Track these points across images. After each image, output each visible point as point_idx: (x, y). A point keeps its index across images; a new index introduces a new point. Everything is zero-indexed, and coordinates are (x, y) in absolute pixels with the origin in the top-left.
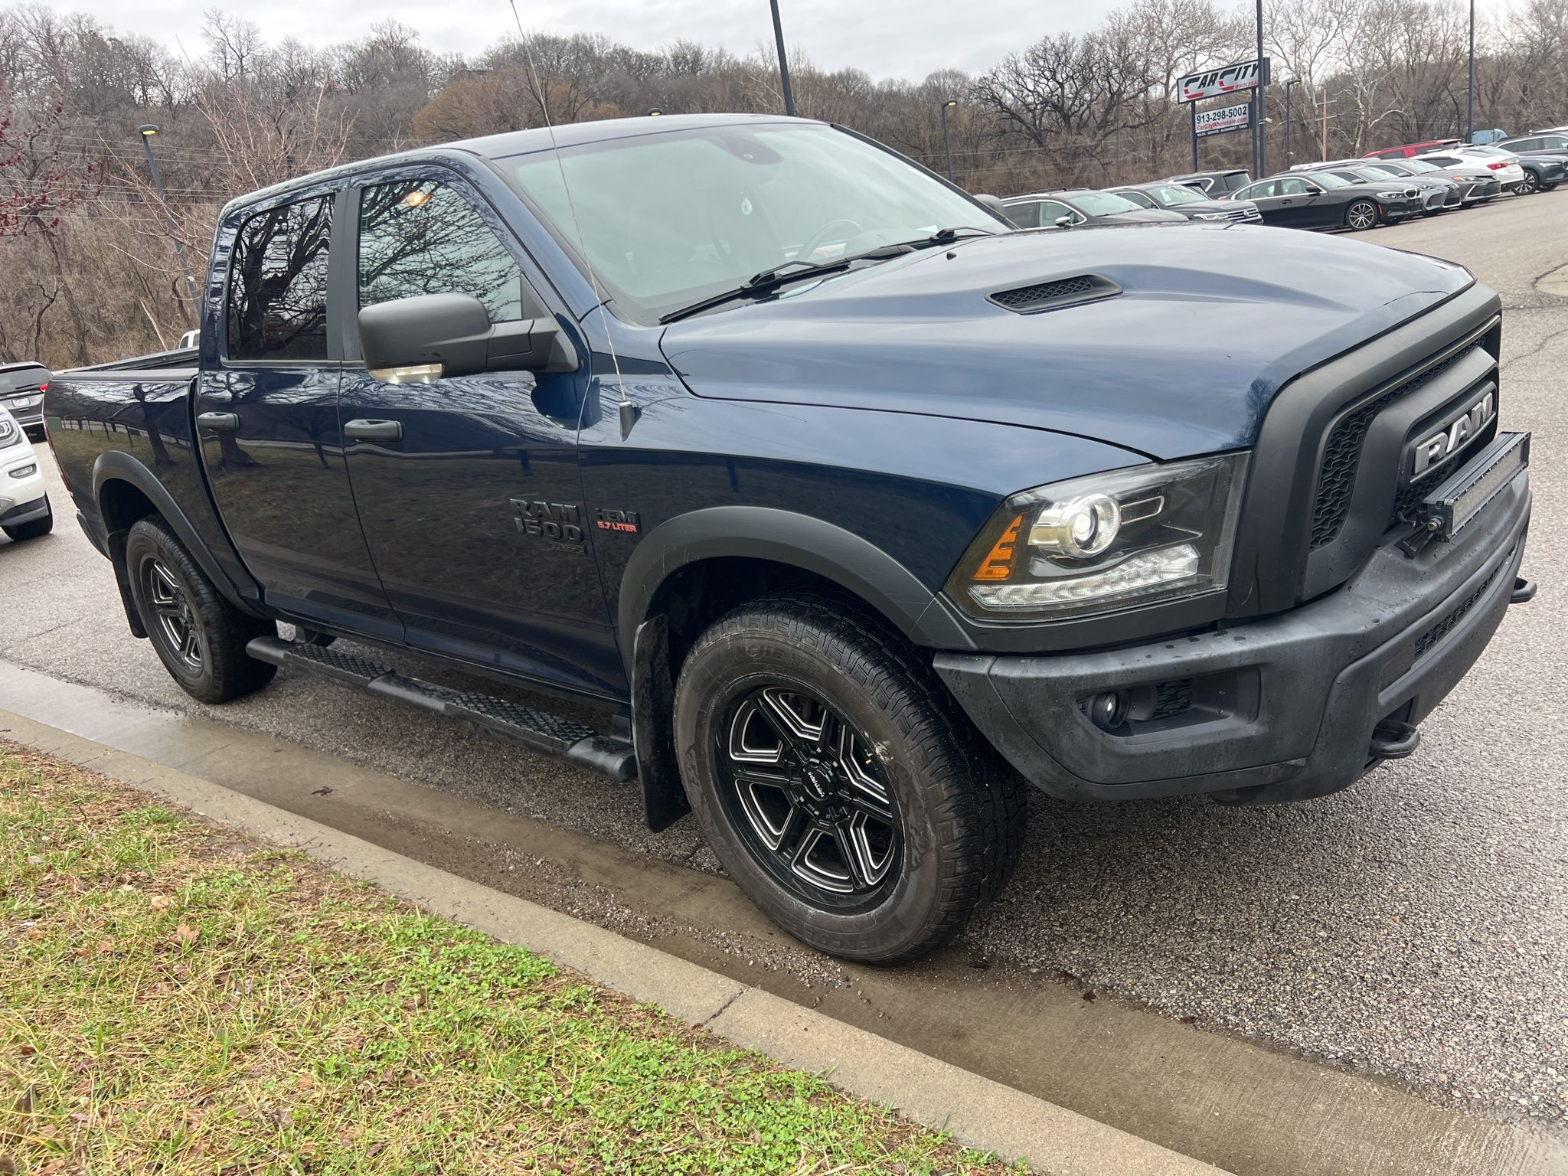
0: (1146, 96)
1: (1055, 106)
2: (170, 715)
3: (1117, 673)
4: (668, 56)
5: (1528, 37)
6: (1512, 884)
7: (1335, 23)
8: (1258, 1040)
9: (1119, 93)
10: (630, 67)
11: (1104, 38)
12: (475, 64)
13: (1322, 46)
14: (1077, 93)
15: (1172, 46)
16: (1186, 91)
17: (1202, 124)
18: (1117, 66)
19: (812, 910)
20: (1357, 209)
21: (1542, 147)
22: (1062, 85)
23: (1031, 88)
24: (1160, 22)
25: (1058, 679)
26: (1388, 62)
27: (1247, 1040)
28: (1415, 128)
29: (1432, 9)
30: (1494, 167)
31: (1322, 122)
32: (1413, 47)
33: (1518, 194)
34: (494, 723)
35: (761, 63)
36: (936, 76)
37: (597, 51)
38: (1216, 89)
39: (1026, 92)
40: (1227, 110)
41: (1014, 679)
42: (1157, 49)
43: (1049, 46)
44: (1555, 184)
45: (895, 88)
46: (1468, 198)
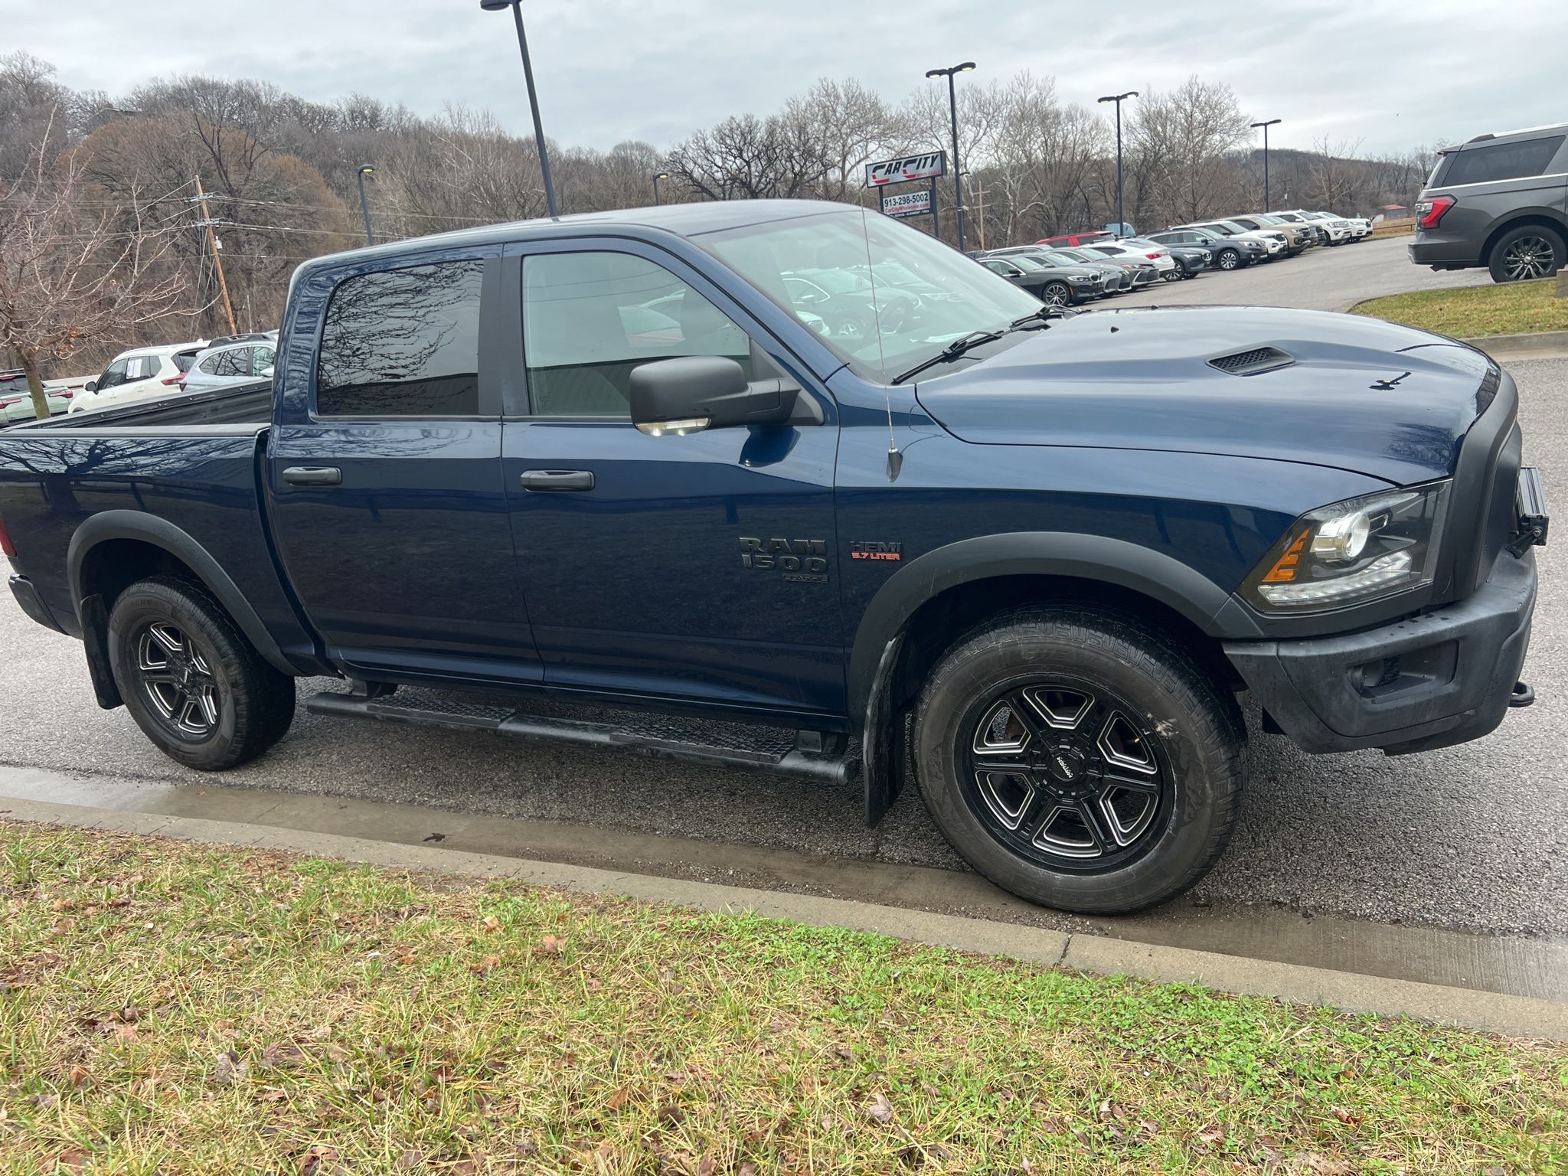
0: (825, 178)
1: (743, 184)
2: (165, 786)
3: (1376, 648)
4: (344, 108)
5: (1141, 144)
6: (1558, 804)
7: (984, 123)
8: (1456, 928)
9: (801, 174)
10: (302, 118)
11: (784, 123)
12: (122, 104)
13: (975, 142)
14: (763, 171)
15: (846, 134)
16: (874, 177)
17: (889, 207)
18: (798, 149)
19: (1059, 876)
20: (1052, 290)
21: (1181, 241)
22: (748, 163)
23: (720, 164)
24: (834, 111)
25: (1335, 655)
26: (1029, 160)
27: (1447, 929)
28: (1054, 219)
29: (1063, 115)
30: (1152, 257)
31: (978, 210)
32: (1049, 147)
33: (1168, 281)
34: (681, 747)
35: (448, 124)
36: (623, 147)
37: (264, 100)
38: (900, 177)
39: (715, 168)
40: (911, 196)
41: (1301, 658)
42: (833, 136)
43: (735, 126)
44: (1196, 273)
45: (583, 157)
46: (1135, 283)
